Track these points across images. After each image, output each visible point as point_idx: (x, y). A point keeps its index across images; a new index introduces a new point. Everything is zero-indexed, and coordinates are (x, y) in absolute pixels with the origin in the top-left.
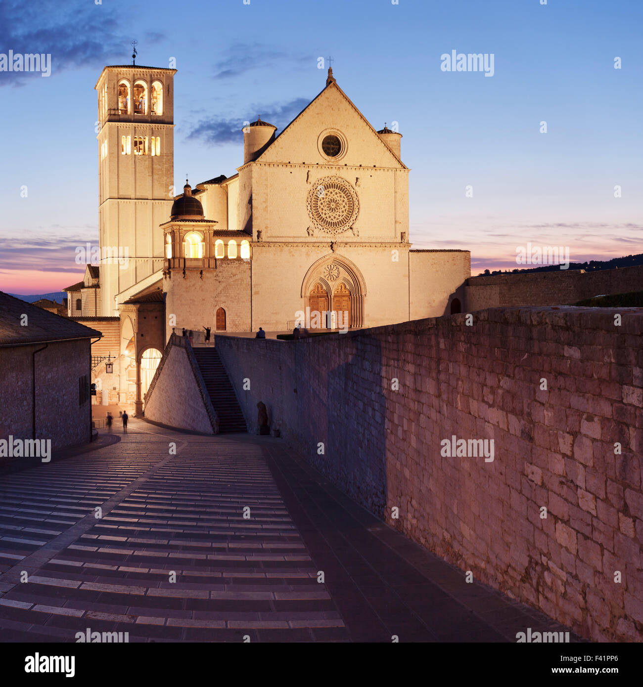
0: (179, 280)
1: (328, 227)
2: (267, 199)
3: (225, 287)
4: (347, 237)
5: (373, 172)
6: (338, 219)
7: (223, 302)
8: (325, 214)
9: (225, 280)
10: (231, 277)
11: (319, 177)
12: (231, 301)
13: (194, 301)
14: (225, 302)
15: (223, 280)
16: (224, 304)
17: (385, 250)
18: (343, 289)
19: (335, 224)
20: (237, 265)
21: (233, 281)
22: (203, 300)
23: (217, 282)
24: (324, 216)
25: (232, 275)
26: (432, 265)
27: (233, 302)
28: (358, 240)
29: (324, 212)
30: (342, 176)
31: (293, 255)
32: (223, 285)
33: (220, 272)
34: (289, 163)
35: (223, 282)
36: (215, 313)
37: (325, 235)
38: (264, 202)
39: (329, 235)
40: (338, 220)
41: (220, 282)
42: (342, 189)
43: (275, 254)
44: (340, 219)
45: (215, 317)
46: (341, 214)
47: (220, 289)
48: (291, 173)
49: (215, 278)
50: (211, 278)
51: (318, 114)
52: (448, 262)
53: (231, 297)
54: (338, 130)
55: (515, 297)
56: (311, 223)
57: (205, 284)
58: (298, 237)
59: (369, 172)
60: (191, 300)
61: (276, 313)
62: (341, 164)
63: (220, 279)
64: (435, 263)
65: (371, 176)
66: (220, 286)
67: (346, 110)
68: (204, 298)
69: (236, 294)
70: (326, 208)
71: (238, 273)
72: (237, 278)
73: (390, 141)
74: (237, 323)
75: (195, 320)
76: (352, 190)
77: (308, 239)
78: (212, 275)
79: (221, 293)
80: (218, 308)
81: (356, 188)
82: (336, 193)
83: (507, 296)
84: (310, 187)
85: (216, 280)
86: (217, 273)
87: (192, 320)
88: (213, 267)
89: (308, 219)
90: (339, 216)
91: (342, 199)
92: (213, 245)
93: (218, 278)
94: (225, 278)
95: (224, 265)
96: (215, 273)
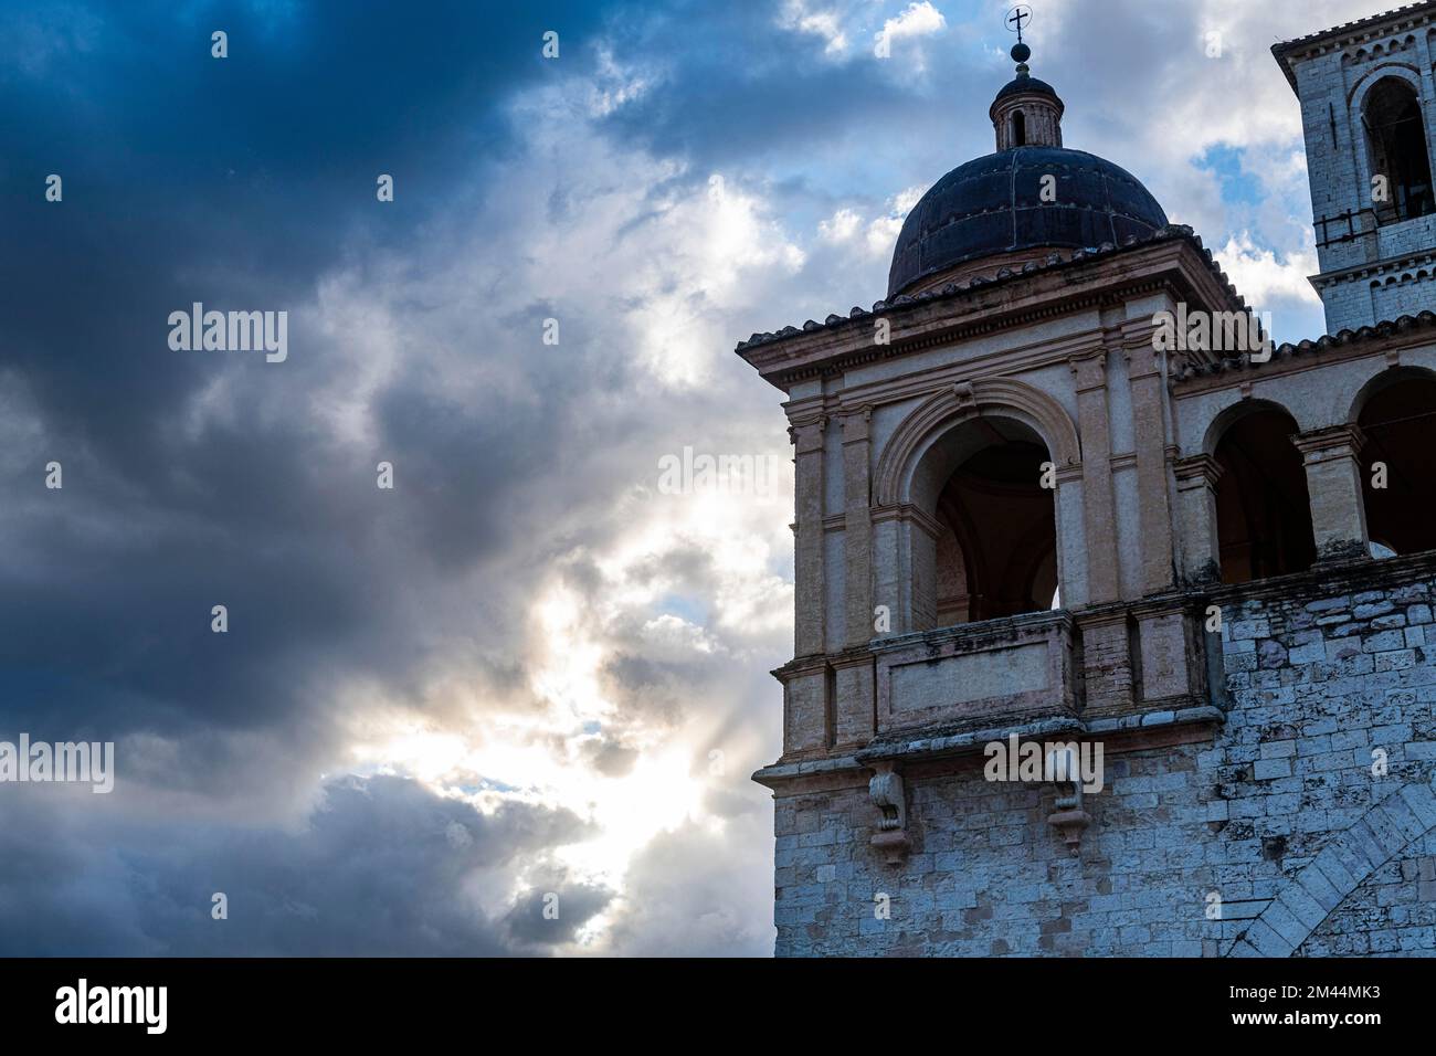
0: (826, 873)
9: (1338, 817)
15: (1313, 821)
23: (1248, 851)
33: (1272, 733)
41: (1276, 848)
49: (1218, 811)
50: (1162, 813)
57: (1103, 887)
63: (1277, 812)
66: (1292, 894)
78: (1177, 781)
85: (1243, 832)
86: (1242, 754)
88: (1179, 685)
92: (1181, 466)
93: (1247, 808)
94: (1340, 794)
95: (1314, 652)
96: (1208, 760)
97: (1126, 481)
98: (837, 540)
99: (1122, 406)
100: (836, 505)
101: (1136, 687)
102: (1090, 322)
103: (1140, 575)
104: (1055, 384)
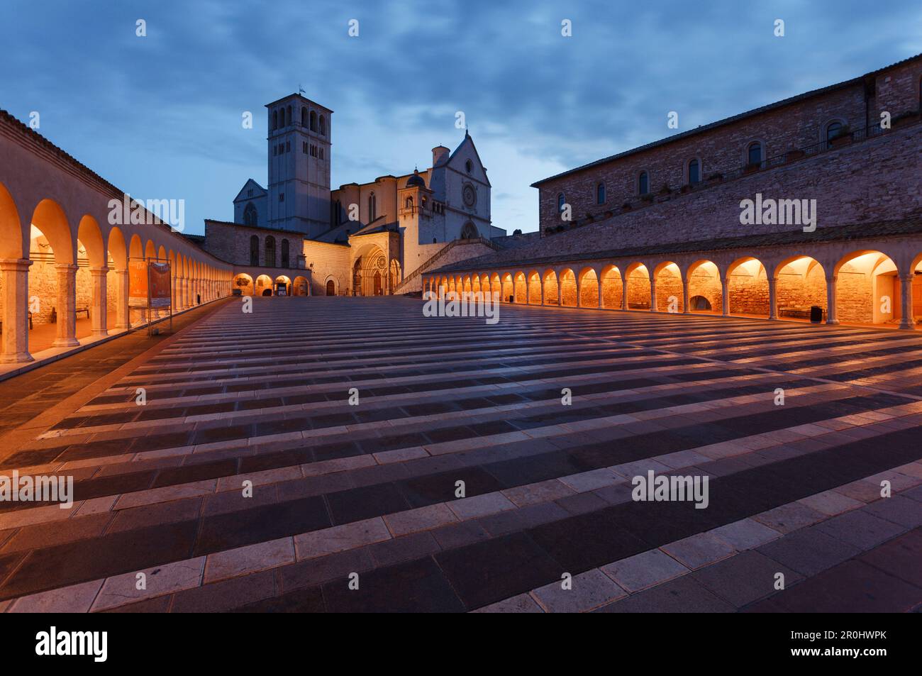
0: (420, 219)
3: (436, 227)
4: (473, 213)
7: (436, 235)
10: (438, 222)
11: (465, 181)
17: (485, 223)
19: (470, 206)
20: (440, 217)
24: (466, 201)
27: (439, 236)
28: (477, 215)
29: (466, 198)
30: (472, 183)
31: (458, 217)
38: (449, 187)
39: (468, 210)
41: (434, 224)
42: (472, 189)
43: (452, 214)
46: (471, 201)
51: (464, 149)
52: (500, 234)
53: (438, 233)
54: (471, 160)
58: (459, 208)
62: (472, 177)
65: (480, 186)
67: (473, 151)
72: (440, 224)
76: (475, 191)
77: (463, 210)
79: (435, 230)
80: (434, 238)
82: (470, 191)
84: (462, 185)
89: (462, 201)
91: (472, 194)
99: (431, 200)
103: (431, 209)
104: (428, 196)
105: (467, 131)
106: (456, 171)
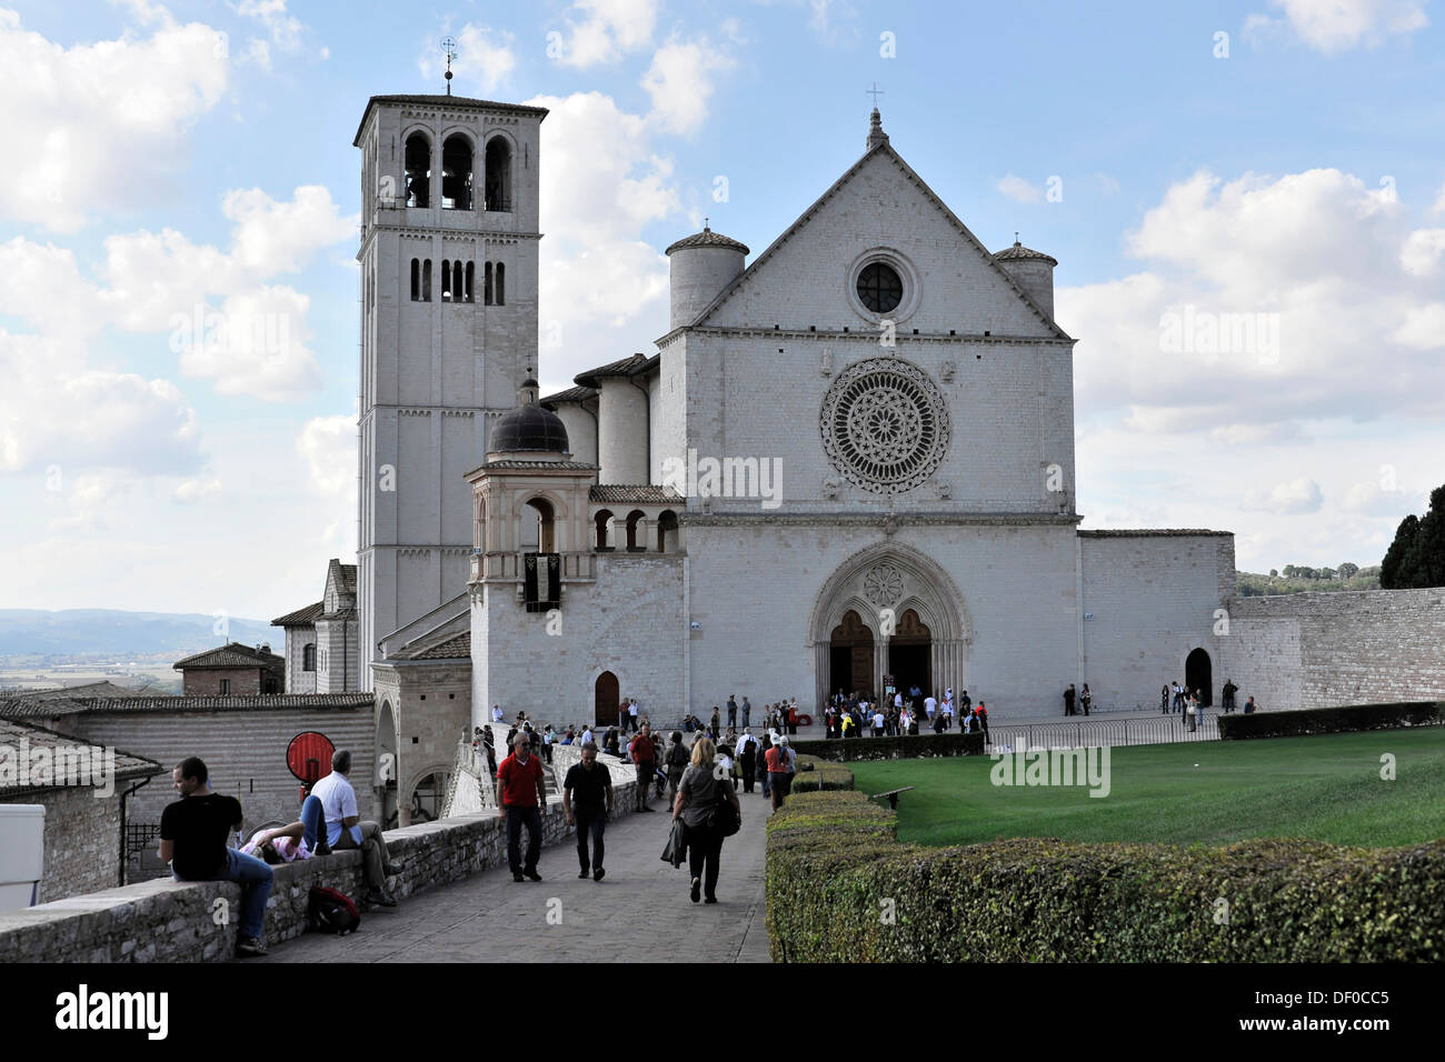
1: (873, 479)
2: (722, 414)
3: (616, 623)
4: (920, 502)
5: (982, 349)
6: (897, 458)
7: (614, 659)
8: (866, 447)
9: (616, 605)
10: (633, 598)
11: (851, 361)
12: (632, 655)
13: (538, 656)
14: (618, 659)
15: (612, 605)
16: (615, 662)
17: (1015, 531)
18: (914, 625)
19: (891, 470)
20: (647, 570)
21: (638, 608)
22: (564, 653)
23: (598, 610)
24: (861, 452)
25: (635, 594)
26: (1136, 566)
27: (638, 658)
28: (948, 507)
29: (863, 442)
30: (907, 358)
31: (787, 545)
32: (612, 617)
33: (605, 586)
34: (777, 327)
35: (611, 609)
36: (593, 683)
37: (864, 495)
38: (714, 420)
39: (876, 496)
40: (898, 461)
41: (604, 610)
42: (907, 388)
43: (741, 543)
44: (903, 460)
45: (593, 694)
46: (905, 446)
47: (606, 627)
48: (781, 351)
49: (593, 601)
50: (582, 600)
51: (845, 215)
52: (1176, 559)
53: (634, 647)
54: (895, 251)
55: (1339, 649)
56: (832, 469)
57: (568, 616)
58: (800, 502)
59: (973, 349)
60: (531, 654)
61: (745, 684)
62: (906, 331)
63: (605, 603)
64: (1143, 563)
65: (979, 357)
66: (607, 620)
67: (914, 204)
68: (564, 649)
69: (646, 639)
70: (868, 434)
71: (649, 587)
72: (648, 601)
73: (1026, 274)
74: (646, 707)
75: (540, 702)
76: (933, 390)
77: (824, 506)
78: (585, 594)
79: (608, 637)
80: (600, 672)
81: (943, 387)
82: (893, 399)
83: (1319, 645)
84: (827, 384)
85: (596, 605)
86: (599, 590)
87: (535, 702)
88: (587, 574)
89: (824, 459)
90: (900, 451)
91: (908, 412)
92: (589, 522)
93: (599, 601)
94: (618, 600)
95: (615, 570)
96: (592, 590)
97: (577, 523)
98: (503, 522)
99: (578, 505)
100: (503, 512)
101: (578, 573)
102: (571, 481)
103: (579, 546)
104: (562, 494)
105: (876, 116)
106: (775, 332)
